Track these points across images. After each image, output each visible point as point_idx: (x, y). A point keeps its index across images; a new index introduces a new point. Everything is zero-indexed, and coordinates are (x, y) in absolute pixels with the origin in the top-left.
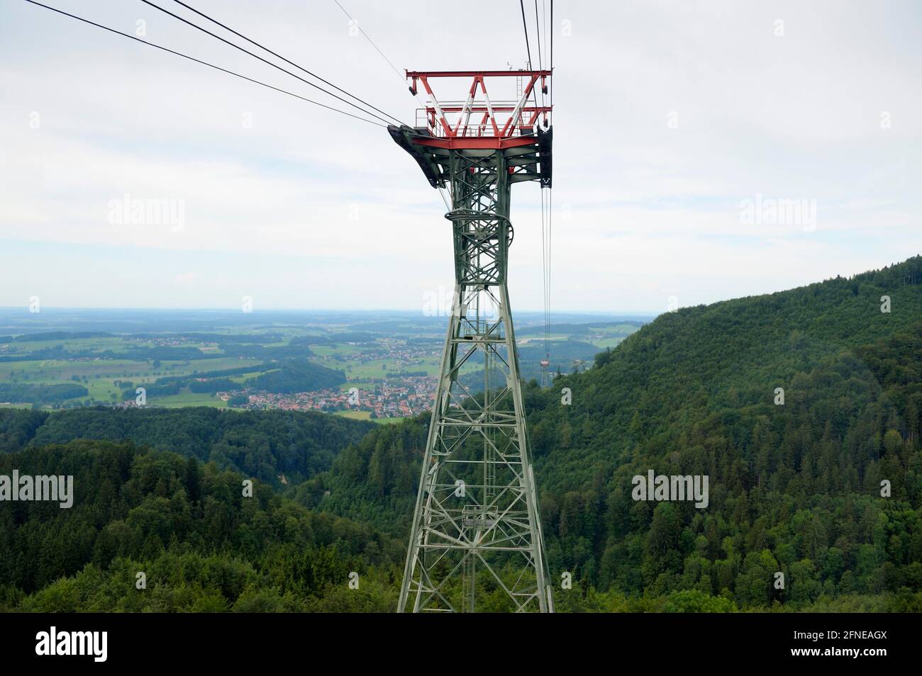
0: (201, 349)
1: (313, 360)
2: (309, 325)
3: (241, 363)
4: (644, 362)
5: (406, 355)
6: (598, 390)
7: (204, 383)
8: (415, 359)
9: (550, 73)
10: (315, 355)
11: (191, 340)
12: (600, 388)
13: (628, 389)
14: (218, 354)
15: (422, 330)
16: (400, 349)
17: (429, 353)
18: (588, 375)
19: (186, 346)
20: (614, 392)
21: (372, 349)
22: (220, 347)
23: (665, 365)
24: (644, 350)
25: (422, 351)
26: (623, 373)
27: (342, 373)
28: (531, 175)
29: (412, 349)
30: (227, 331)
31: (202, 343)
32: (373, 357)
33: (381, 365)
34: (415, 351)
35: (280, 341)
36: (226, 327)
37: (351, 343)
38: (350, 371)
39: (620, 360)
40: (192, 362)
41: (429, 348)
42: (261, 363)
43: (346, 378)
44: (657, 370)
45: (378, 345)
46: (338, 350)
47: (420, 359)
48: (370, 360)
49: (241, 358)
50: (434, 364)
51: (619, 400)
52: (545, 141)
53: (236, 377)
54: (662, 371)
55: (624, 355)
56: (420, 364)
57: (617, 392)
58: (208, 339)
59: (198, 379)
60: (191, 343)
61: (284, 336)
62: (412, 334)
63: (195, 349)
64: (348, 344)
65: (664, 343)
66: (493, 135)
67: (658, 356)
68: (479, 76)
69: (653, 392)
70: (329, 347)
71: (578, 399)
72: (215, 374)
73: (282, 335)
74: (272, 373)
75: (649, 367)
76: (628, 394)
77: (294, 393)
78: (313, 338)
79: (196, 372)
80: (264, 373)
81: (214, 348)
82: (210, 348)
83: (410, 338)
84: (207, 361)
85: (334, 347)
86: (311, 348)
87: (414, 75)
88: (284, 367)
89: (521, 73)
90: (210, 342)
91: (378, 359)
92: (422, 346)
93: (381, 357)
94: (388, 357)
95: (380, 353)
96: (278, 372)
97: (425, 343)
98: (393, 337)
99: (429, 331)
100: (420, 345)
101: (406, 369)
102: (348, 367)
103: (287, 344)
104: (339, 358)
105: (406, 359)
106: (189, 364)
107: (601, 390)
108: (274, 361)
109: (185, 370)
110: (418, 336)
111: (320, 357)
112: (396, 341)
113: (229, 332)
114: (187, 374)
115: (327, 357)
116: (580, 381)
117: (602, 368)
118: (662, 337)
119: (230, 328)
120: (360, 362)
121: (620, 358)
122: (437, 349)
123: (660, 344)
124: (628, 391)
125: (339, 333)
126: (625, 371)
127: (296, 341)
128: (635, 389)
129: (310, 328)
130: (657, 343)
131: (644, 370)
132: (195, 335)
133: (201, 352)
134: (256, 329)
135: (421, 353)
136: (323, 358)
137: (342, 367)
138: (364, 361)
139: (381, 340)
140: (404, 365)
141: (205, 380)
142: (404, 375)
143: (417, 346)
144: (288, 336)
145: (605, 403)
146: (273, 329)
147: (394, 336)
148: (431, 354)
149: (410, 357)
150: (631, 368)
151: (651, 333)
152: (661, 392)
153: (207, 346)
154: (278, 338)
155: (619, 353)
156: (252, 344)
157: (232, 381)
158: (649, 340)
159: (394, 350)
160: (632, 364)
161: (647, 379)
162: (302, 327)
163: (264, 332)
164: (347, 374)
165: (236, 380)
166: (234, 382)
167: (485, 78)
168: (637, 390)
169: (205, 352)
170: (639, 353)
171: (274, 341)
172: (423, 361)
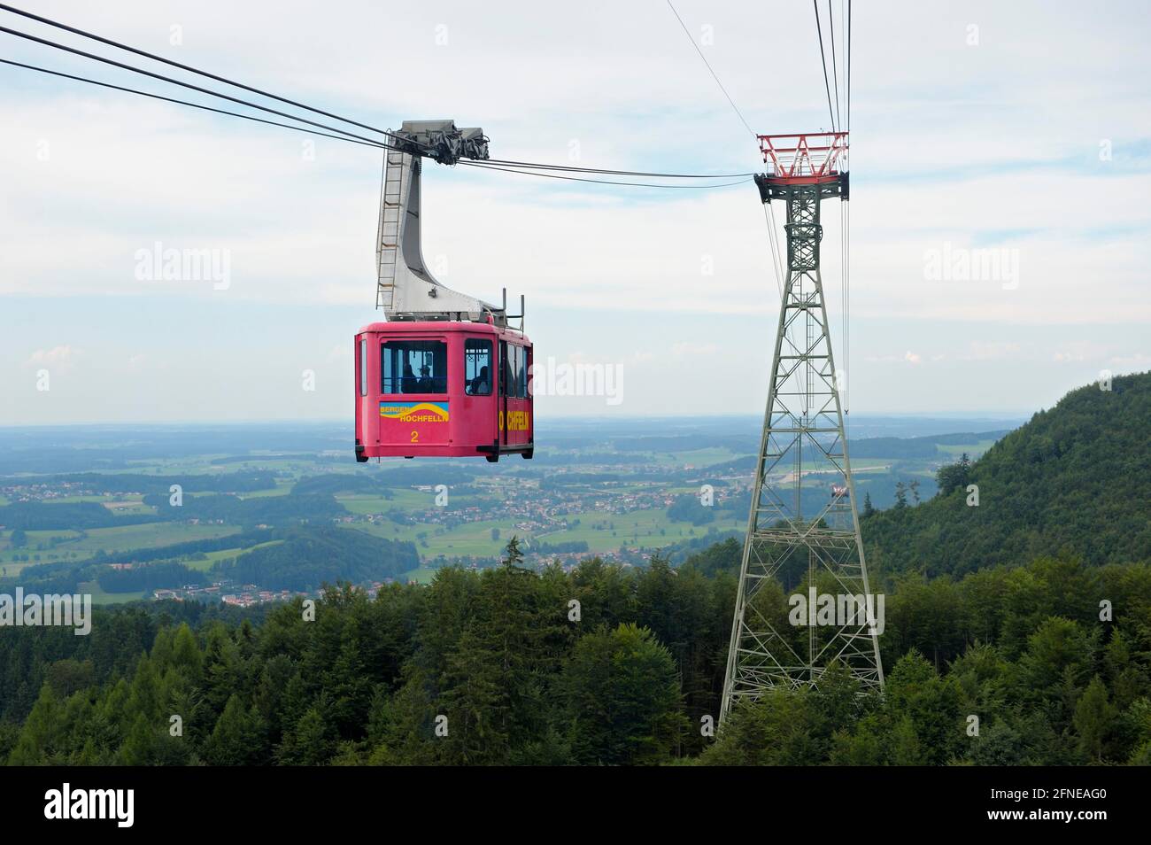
0: (108, 506)
1: (347, 523)
2: (326, 453)
3: (197, 532)
4: (1036, 480)
5: (540, 510)
6: (944, 536)
7: (128, 570)
8: (561, 518)
9: (848, 133)
10: (349, 514)
11: (84, 488)
12: (948, 532)
13: (1003, 531)
14: (146, 516)
15: (568, 460)
16: (527, 497)
17: (588, 505)
18: (925, 509)
19: (75, 500)
20: (976, 538)
21: (468, 498)
22: (146, 501)
23: (1079, 486)
24: (1038, 459)
25: (572, 500)
26: (993, 503)
27: (411, 547)
28: (835, 193)
29: (553, 498)
30: (155, 469)
31: (108, 494)
32: (470, 515)
33: (489, 531)
34: (559, 502)
35: (272, 486)
36: (151, 461)
37: (422, 488)
38: (424, 545)
39: (988, 479)
40: (92, 532)
41: (587, 495)
42: (238, 530)
43: (418, 559)
44: (1060, 495)
45: (479, 491)
46: (396, 503)
47: (571, 519)
48: (464, 522)
49: (196, 521)
50: (600, 528)
51: (985, 552)
52: (844, 178)
53: (192, 560)
54: (1070, 497)
55: (995, 471)
56: (570, 527)
57: (981, 538)
58: (121, 485)
59: (114, 566)
60: (85, 495)
61: (278, 476)
62: (549, 468)
63: (95, 507)
64: (417, 489)
65: (1076, 444)
66: (810, 174)
67: (1063, 470)
68: (803, 137)
69: (1053, 535)
70: (378, 496)
71: (906, 553)
72: (145, 555)
73: (274, 474)
74: (266, 550)
75: (1045, 491)
76: (1002, 540)
77: (314, 589)
78: (340, 477)
79: (103, 552)
80: (249, 550)
81: (133, 502)
82: (125, 504)
83: (546, 476)
84: (125, 529)
85: (388, 496)
86: (340, 498)
87: (762, 137)
88: (292, 538)
89: (829, 134)
90: (125, 492)
91: (482, 520)
92: (575, 490)
93: (489, 515)
94: (503, 516)
95: (486, 507)
96: (282, 545)
97: (578, 485)
98: (512, 474)
99: (584, 460)
100: (567, 489)
101: (542, 539)
102: (420, 536)
103: (285, 491)
104: (398, 518)
105: (540, 519)
106: (86, 536)
107: (951, 534)
108: (265, 526)
109: (79, 549)
110: (562, 471)
111: (360, 517)
112: (517, 482)
113: (158, 471)
114: (83, 556)
115: (375, 516)
116: (911, 519)
117: (953, 495)
118: (1073, 433)
119: (160, 461)
120: (444, 527)
121: (988, 475)
122: (605, 497)
123: (1069, 447)
124: (1003, 535)
125: (392, 467)
126: (996, 499)
127: (306, 485)
128: (1018, 531)
129: (331, 459)
130: (1062, 443)
131: (1036, 496)
132: (92, 478)
133: (108, 512)
134: (213, 463)
135: (570, 505)
136: (367, 520)
137: (406, 535)
138: (452, 524)
139: (484, 479)
140: (537, 530)
141: (128, 566)
142: (539, 551)
143: (563, 491)
144: (286, 475)
145: (958, 557)
146: (251, 463)
147: (512, 470)
148: (593, 508)
149: (550, 515)
150: (1011, 493)
151: (1051, 428)
152: (1069, 536)
153: (119, 500)
154: (267, 480)
155: (987, 467)
156: (212, 493)
157: (184, 567)
158: (1047, 440)
159: (514, 499)
160: (1011, 484)
161: (1041, 513)
162: (314, 457)
163: (232, 469)
164: (421, 551)
165: (193, 565)
166: (190, 568)
167: (806, 138)
168: (1021, 533)
169: (116, 513)
170: (1027, 466)
171: (260, 487)
172: (578, 522)
